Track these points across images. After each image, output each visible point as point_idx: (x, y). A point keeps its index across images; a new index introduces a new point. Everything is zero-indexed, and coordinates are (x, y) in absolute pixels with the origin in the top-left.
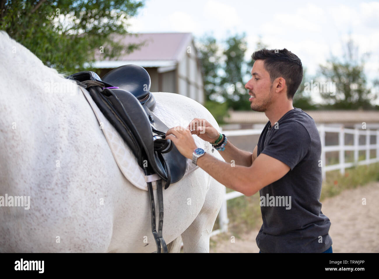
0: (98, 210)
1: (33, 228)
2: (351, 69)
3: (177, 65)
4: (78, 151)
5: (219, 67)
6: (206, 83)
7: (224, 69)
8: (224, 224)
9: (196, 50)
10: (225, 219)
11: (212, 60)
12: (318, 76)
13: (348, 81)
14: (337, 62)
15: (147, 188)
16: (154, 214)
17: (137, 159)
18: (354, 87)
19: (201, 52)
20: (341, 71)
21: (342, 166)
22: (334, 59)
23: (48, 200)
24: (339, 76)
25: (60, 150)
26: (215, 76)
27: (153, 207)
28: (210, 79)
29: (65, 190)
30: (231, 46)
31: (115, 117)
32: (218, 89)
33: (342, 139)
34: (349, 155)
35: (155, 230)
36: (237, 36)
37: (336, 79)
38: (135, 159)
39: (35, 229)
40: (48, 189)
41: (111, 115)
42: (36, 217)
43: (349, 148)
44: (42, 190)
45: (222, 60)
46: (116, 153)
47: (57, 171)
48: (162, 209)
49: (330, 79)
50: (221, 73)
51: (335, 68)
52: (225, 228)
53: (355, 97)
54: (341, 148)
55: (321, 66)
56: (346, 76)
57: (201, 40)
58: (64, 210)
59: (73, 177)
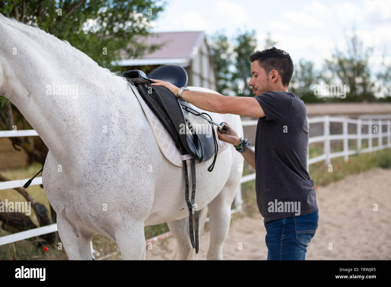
0: (143, 180)
1: (91, 194)
2: (355, 63)
3: (191, 62)
4: (126, 134)
5: (230, 63)
6: (218, 78)
7: (235, 65)
8: (238, 204)
9: (208, 48)
10: (239, 200)
11: (223, 56)
12: (324, 71)
13: (353, 75)
14: (342, 57)
15: (182, 165)
16: (187, 186)
17: (174, 142)
18: (359, 80)
19: (214, 49)
20: (346, 65)
21: (346, 153)
22: (339, 54)
23: (102, 172)
24: (344, 70)
25: (112, 133)
26: (227, 72)
27: (187, 180)
28: (222, 75)
29: (115, 165)
30: (241, 43)
31: (157, 108)
32: (229, 84)
33: (345, 129)
34: (352, 144)
35: (188, 198)
36: (247, 34)
37: (342, 74)
38: (173, 142)
39: (93, 195)
40: (102, 164)
41: (154, 107)
42: (93, 185)
43: (352, 137)
44: (98, 165)
45: (234, 57)
46: (158, 137)
47: (109, 150)
48: (195, 182)
49: (336, 73)
50: (232, 69)
51: (341, 63)
52: (240, 208)
53: (360, 90)
54: (345, 137)
55: (327, 61)
56: (351, 70)
57: (213, 38)
58: (115, 180)
59: (122, 154)
